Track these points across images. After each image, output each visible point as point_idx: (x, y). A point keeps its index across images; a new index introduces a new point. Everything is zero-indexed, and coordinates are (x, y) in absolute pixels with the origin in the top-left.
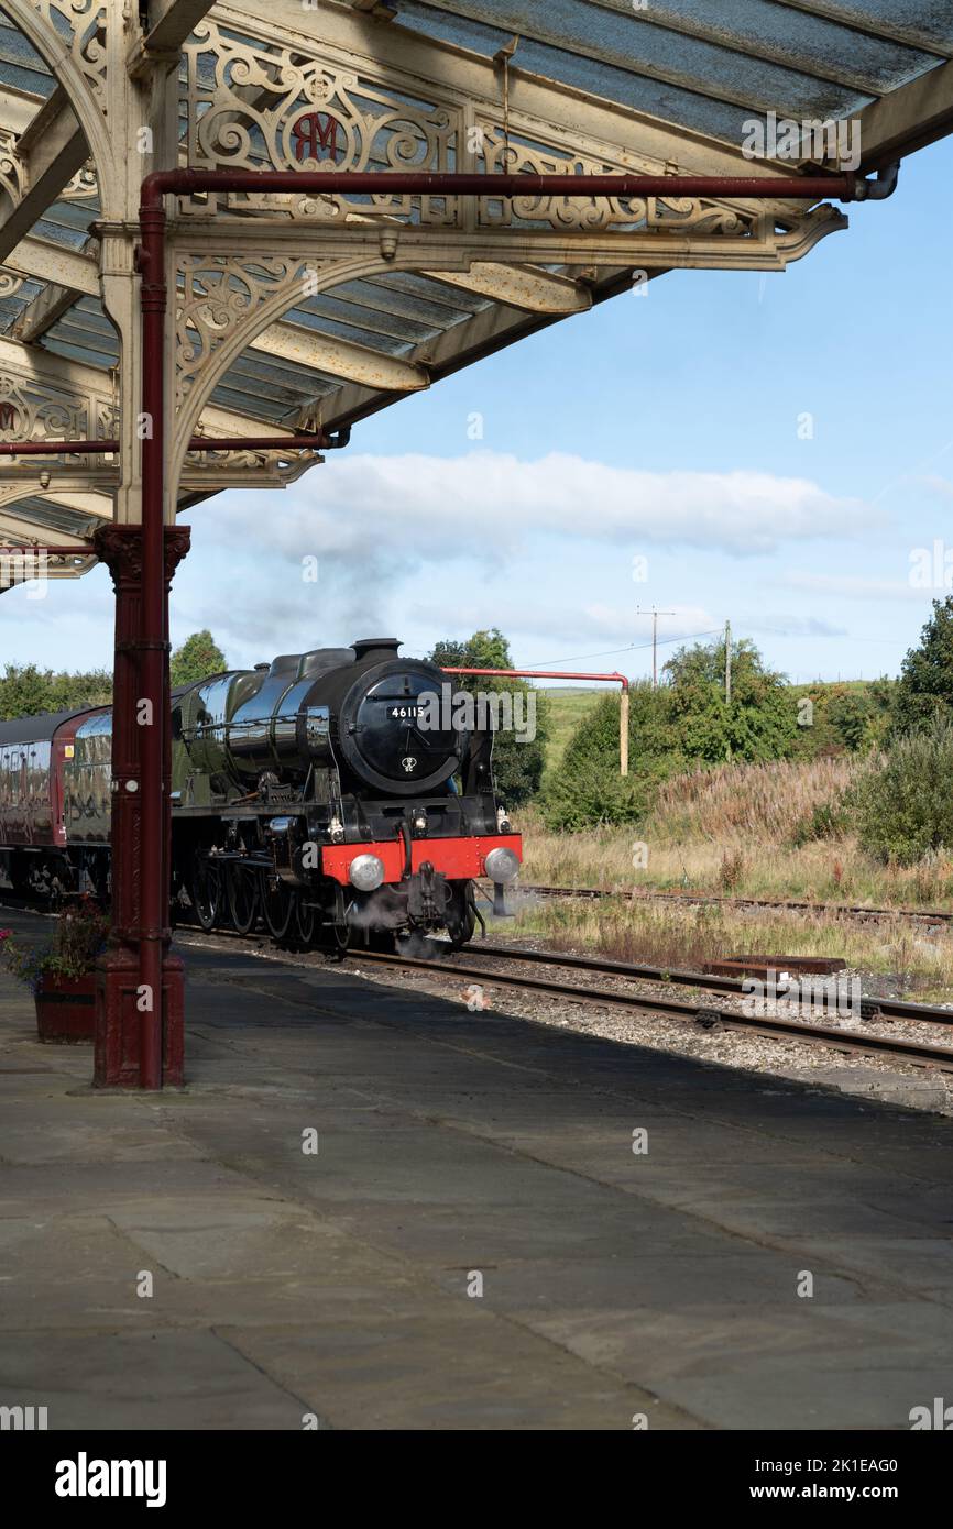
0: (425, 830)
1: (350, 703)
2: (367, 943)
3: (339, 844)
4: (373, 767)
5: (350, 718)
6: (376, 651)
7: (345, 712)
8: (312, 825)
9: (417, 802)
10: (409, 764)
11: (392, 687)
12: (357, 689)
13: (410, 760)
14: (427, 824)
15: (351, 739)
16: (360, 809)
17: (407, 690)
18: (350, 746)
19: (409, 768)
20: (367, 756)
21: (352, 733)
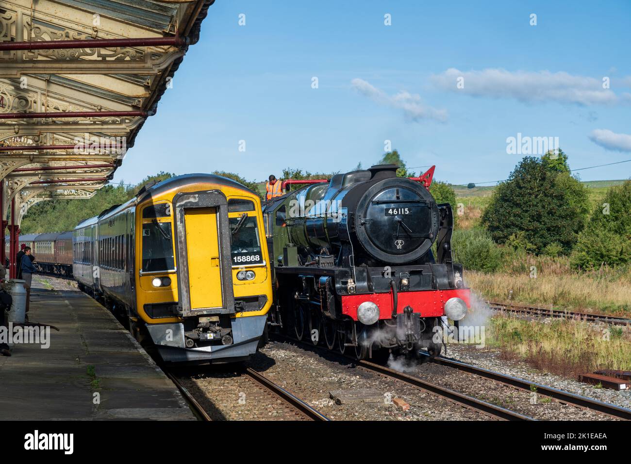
0: (408, 286)
1: (362, 205)
2: (371, 357)
3: (353, 294)
4: (377, 247)
5: (362, 215)
6: (382, 172)
7: (359, 211)
8: (338, 283)
9: (404, 268)
10: (400, 244)
11: (388, 196)
12: (366, 197)
13: (400, 241)
14: (409, 283)
15: (363, 228)
16: (368, 272)
17: (398, 198)
18: (362, 233)
19: (399, 247)
20: (373, 239)
21: (362, 224)
